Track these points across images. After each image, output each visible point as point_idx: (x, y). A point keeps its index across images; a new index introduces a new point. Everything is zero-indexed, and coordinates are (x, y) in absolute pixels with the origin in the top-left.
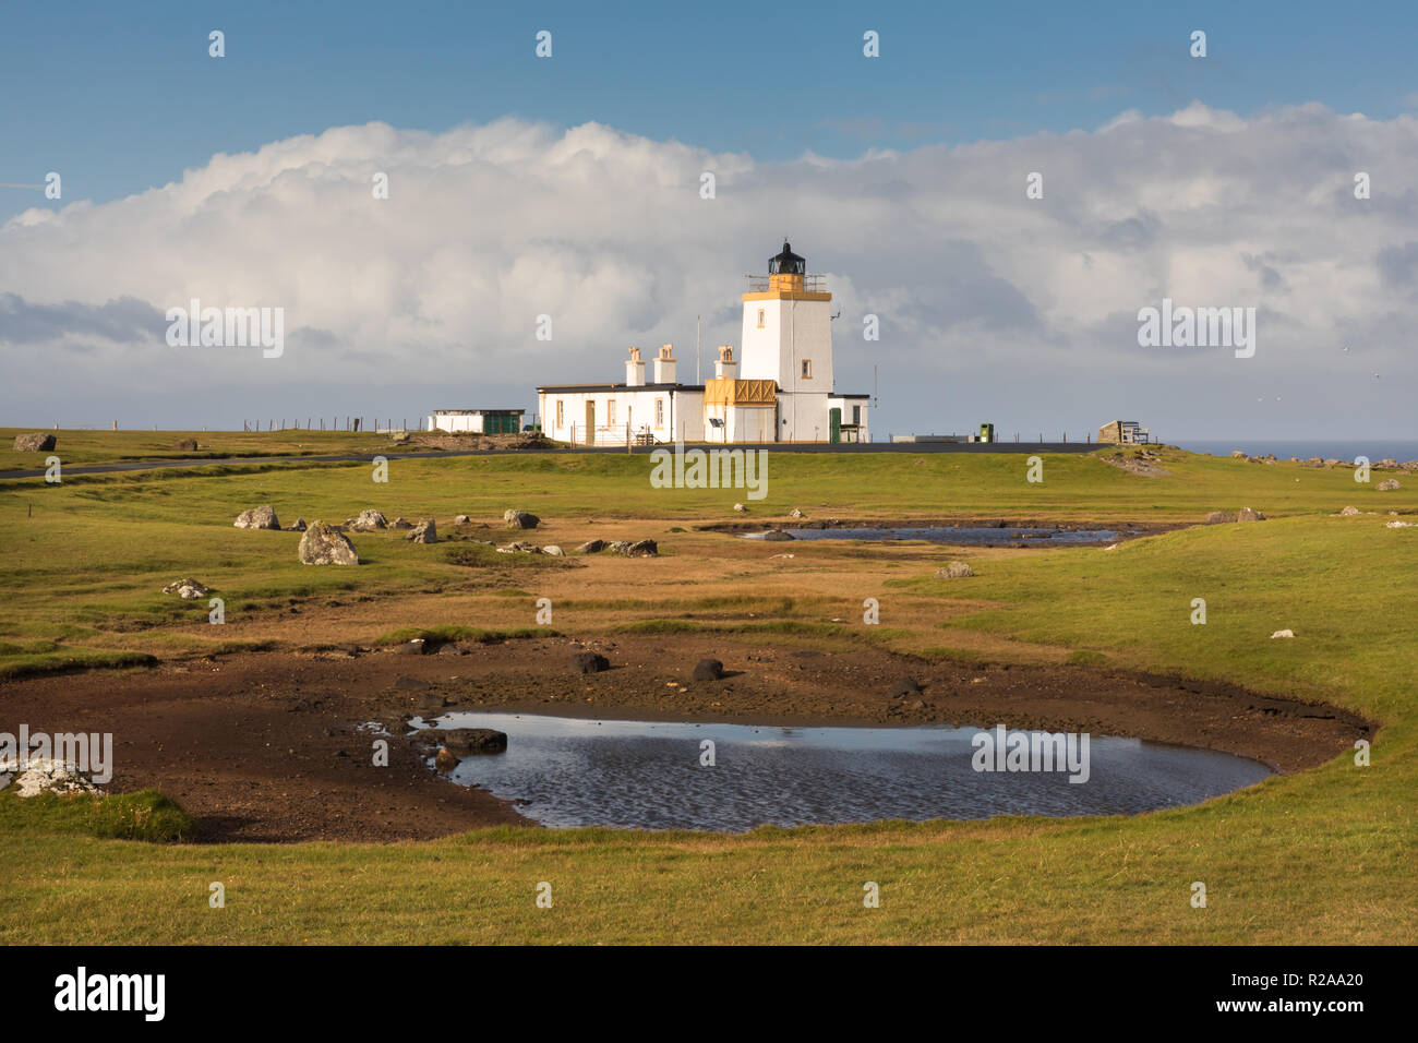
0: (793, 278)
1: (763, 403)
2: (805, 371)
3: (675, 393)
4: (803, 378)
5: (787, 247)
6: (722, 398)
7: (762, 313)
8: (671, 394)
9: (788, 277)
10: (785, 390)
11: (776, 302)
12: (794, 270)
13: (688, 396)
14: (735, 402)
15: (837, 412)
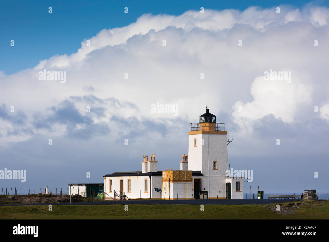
0: (209, 125)
1: (187, 181)
2: (214, 166)
3: (152, 176)
4: (214, 169)
5: (208, 110)
6: (168, 179)
7: (196, 140)
8: (150, 177)
9: (207, 124)
10: (204, 175)
11: (201, 135)
12: (211, 121)
13: (157, 178)
14: (174, 181)
15: (229, 185)
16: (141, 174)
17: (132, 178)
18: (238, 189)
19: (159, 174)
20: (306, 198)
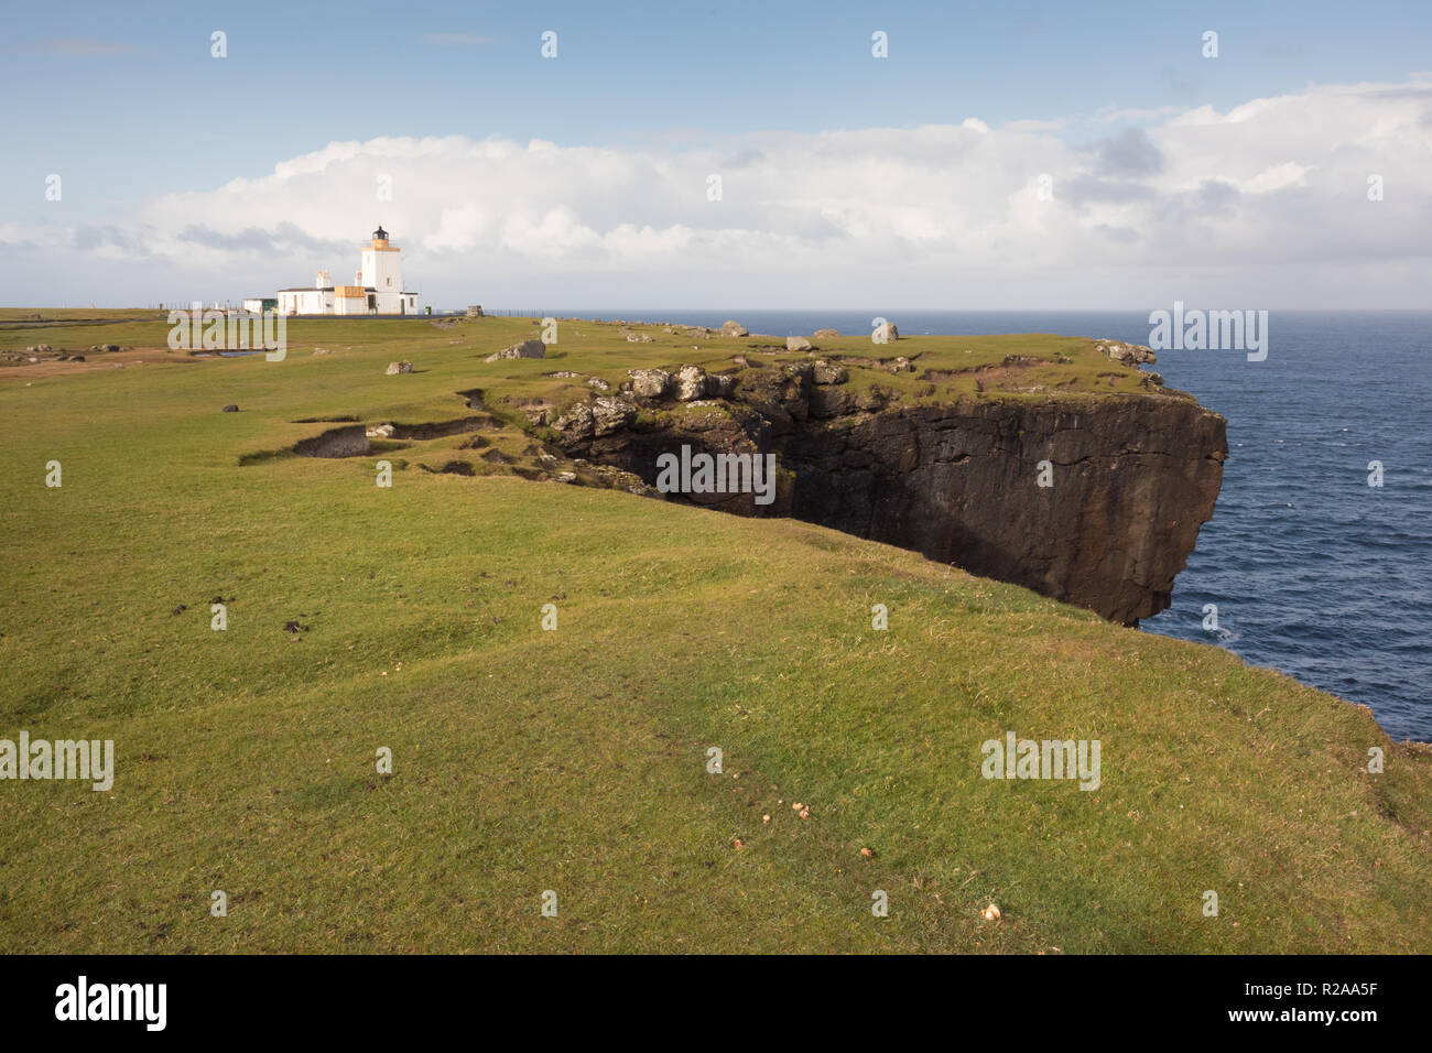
0: (382, 241)
1: (360, 296)
2: (388, 282)
3: (325, 292)
4: (387, 285)
5: (381, 227)
6: (341, 295)
7: (369, 256)
8: (323, 293)
9: (380, 241)
10: (379, 291)
11: (374, 252)
12: (383, 238)
13: (330, 293)
14: (346, 297)
15: (403, 301)
16: (316, 290)
17: (305, 293)
18: (412, 304)
19: (332, 290)
20: (470, 314)
